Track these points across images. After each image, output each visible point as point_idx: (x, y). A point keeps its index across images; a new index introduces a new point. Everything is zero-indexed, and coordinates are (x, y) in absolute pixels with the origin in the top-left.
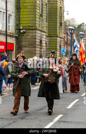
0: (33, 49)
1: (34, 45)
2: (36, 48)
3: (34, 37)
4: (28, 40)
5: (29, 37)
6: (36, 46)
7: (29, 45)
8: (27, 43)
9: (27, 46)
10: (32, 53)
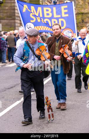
0: (12, 21)
1: (13, 17)
2: (16, 20)
3: (13, 7)
4: (6, 11)
5: (7, 8)
6: (15, 18)
7: (7, 17)
8: (5, 15)
9: (5, 19)
10: (11, 26)
